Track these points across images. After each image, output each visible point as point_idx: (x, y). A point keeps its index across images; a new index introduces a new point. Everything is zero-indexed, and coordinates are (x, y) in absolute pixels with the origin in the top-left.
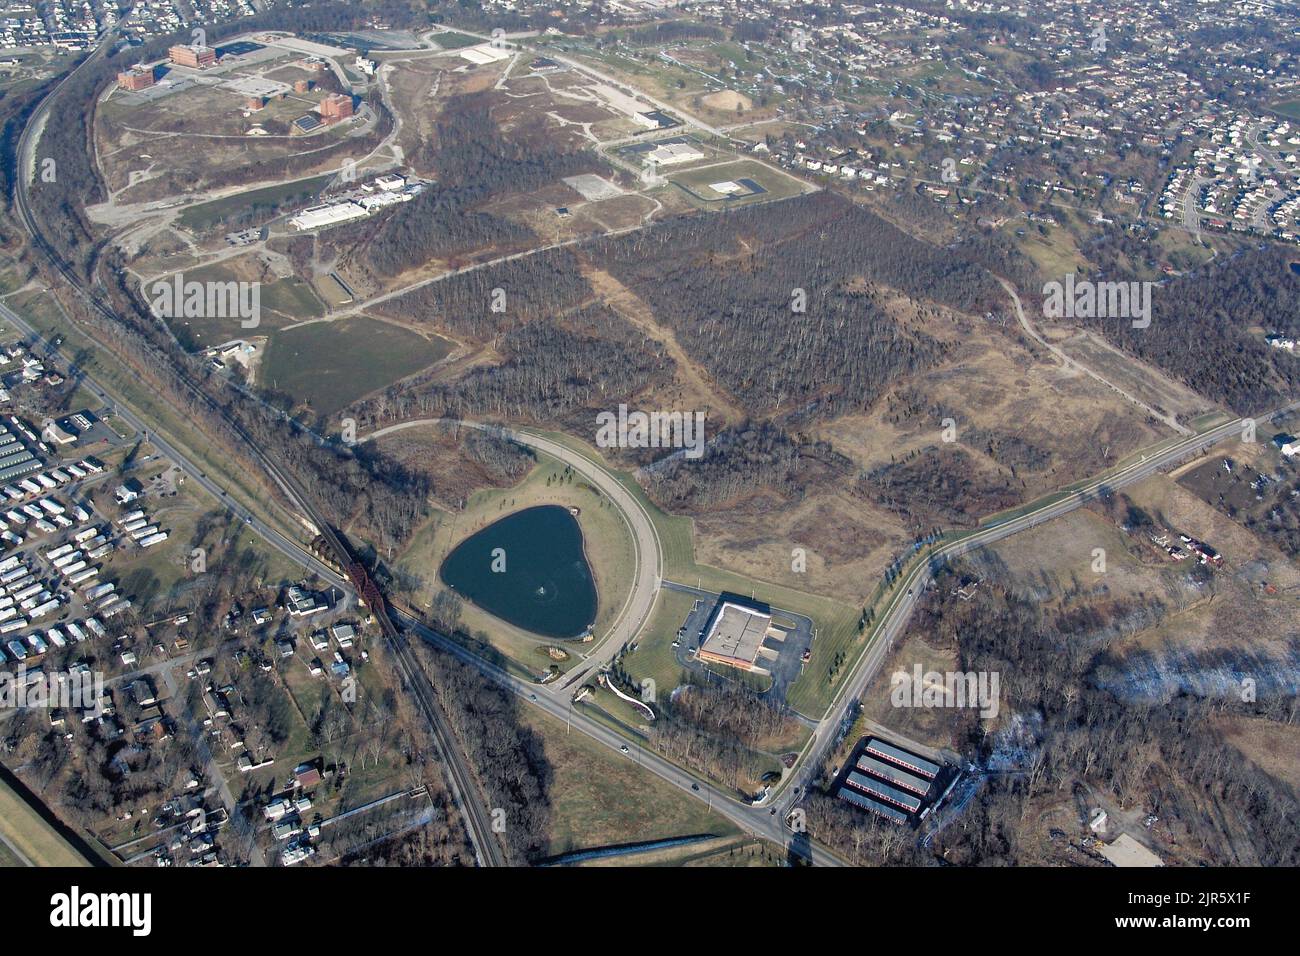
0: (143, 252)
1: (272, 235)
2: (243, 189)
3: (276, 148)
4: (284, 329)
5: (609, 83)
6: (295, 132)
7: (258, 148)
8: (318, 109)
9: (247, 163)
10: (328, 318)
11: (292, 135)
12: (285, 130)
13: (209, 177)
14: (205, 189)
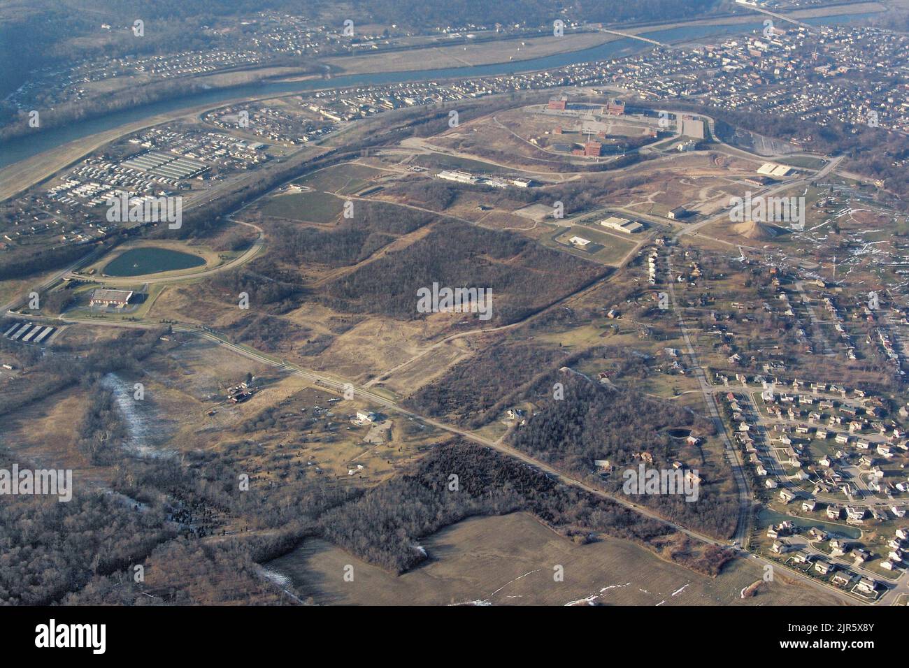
0: (381, 157)
2: (475, 158)
4: (326, 192)
8: (583, 145)
9: (500, 150)
11: (544, 149)
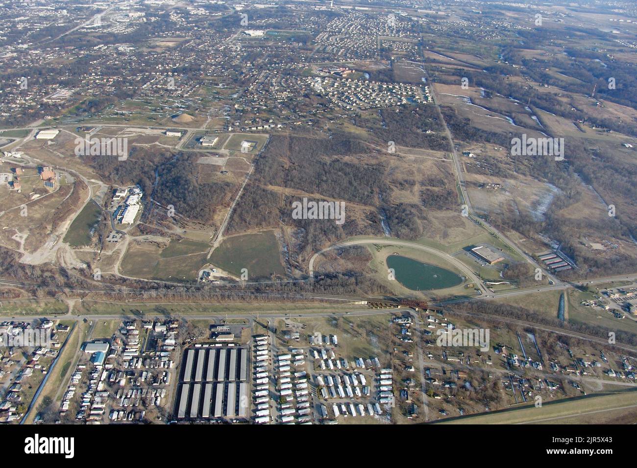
0: (86, 263)
1: (125, 231)
3: (53, 200)
4: (209, 257)
5: (128, 127)
6: (51, 190)
7: (46, 203)
9: (53, 210)
10: (216, 245)
11: (51, 192)
12: (46, 191)
13: (48, 223)
14: (54, 228)
